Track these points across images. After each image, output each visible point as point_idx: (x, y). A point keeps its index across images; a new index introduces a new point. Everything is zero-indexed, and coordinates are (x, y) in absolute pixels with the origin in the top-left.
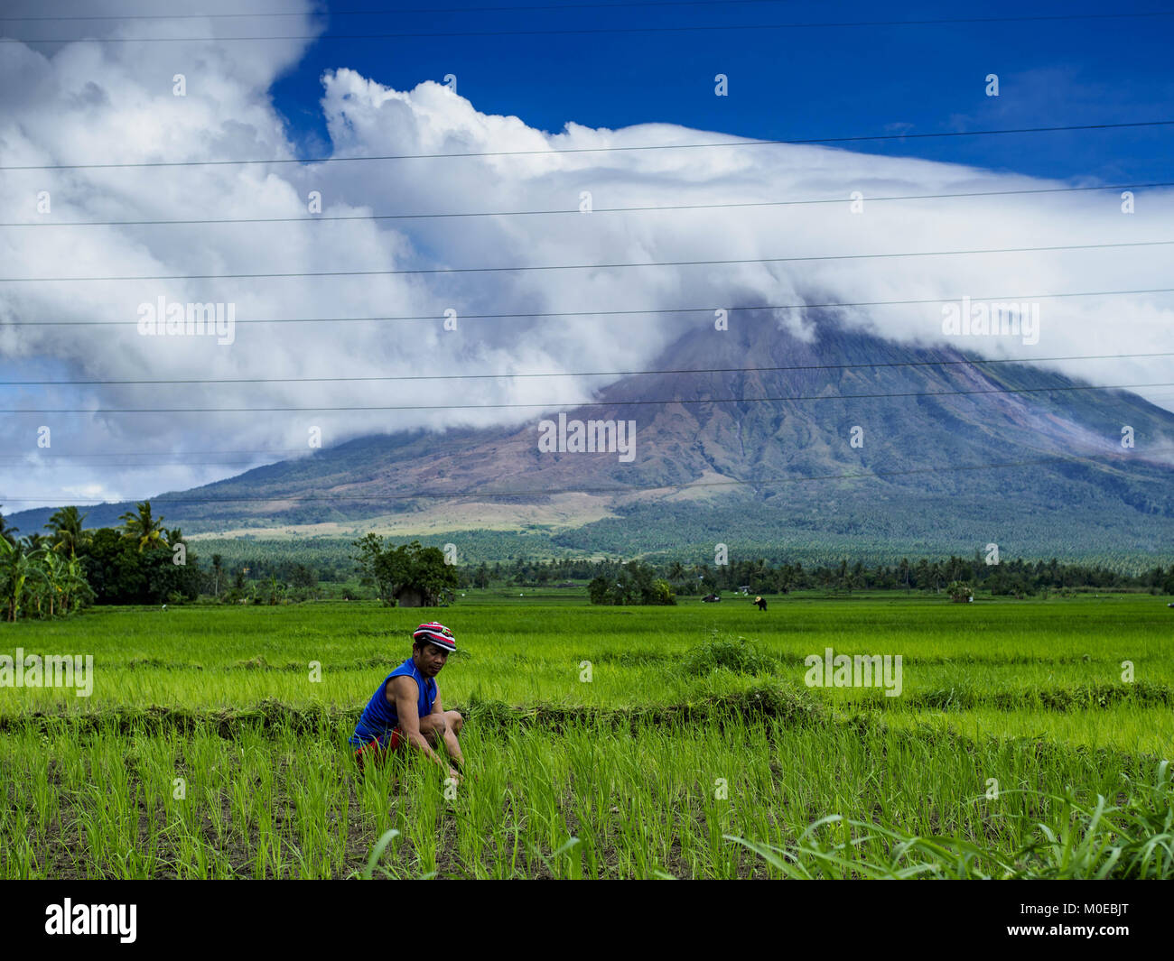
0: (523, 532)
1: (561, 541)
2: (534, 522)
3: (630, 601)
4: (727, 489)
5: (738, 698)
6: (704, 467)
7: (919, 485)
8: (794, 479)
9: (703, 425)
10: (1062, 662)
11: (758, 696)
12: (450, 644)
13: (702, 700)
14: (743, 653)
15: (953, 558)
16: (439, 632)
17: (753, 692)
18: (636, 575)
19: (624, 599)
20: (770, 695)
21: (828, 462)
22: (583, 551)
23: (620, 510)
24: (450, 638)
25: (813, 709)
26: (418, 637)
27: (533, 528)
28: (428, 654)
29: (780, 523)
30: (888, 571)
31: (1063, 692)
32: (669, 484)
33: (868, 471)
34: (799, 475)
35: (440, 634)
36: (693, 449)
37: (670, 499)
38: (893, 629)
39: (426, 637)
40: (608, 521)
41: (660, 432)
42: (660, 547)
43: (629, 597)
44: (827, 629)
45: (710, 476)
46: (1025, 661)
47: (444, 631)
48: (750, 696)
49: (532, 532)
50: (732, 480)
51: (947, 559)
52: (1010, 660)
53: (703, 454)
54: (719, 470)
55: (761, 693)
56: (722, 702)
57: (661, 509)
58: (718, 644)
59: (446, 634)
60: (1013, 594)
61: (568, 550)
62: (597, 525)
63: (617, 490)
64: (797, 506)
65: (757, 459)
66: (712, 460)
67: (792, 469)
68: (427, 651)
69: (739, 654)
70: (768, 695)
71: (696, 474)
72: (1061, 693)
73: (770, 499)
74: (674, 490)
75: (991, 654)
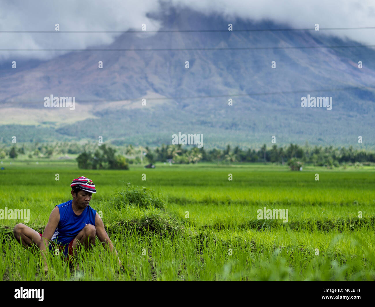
0: (39, 126)
1: (62, 131)
2: (45, 119)
3: (102, 167)
4: (161, 102)
5: (136, 222)
6: (148, 89)
7: (274, 101)
8: (200, 97)
9: (147, 64)
10: (342, 205)
11: (147, 221)
12: (92, 189)
13: (115, 223)
14: (145, 197)
15: (292, 145)
16: (86, 183)
17: (145, 218)
18: (106, 152)
19: (98, 166)
20: (154, 220)
21: (221, 87)
22: (75, 137)
23: (97, 114)
24: (92, 186)
25: (178, 229)
26: (73, 187)
27: (45, 123)
28: (81, 196)
29: (192, 123)
30: (254, 152)
31: (330, 221)
32: (127, 99)
33: (244, 92)
34: (203, 94)
35: (87, 184)
36: (141, 78)
37: (127, 108)
38: (250, 185)
39: (79, 186)
40: (89, 120)
41: (122, 68)
42: (122, 135)
43: (101, 165)
44: (212, 185)
45: (151, 94)
46: (320, 204)
47: (89, 182)
48: (143, 221)
49: (44, 126)
50: (164, 97)
51: (289, 145)
52: (311, 203)
53: (147, 81)
54: (156, 91)
55: (149, 219)
56: (126, 224)
57: (122, 113)
58: (131, 191)
59: (90, 184)
60: (326, 166)
61: (66, 137)
62: (84, 122)
63: (95, 101)
64: (202, 113)
65: (179, 85)
66: (152, 85)
67: (199, 91)
68: (80, 195)
69: (142, 197)
70: (153, 221)
71: (142, 93)
72: (329, 222)
73: (187, 108)
74: (129, 102)
75: (300, 200)
